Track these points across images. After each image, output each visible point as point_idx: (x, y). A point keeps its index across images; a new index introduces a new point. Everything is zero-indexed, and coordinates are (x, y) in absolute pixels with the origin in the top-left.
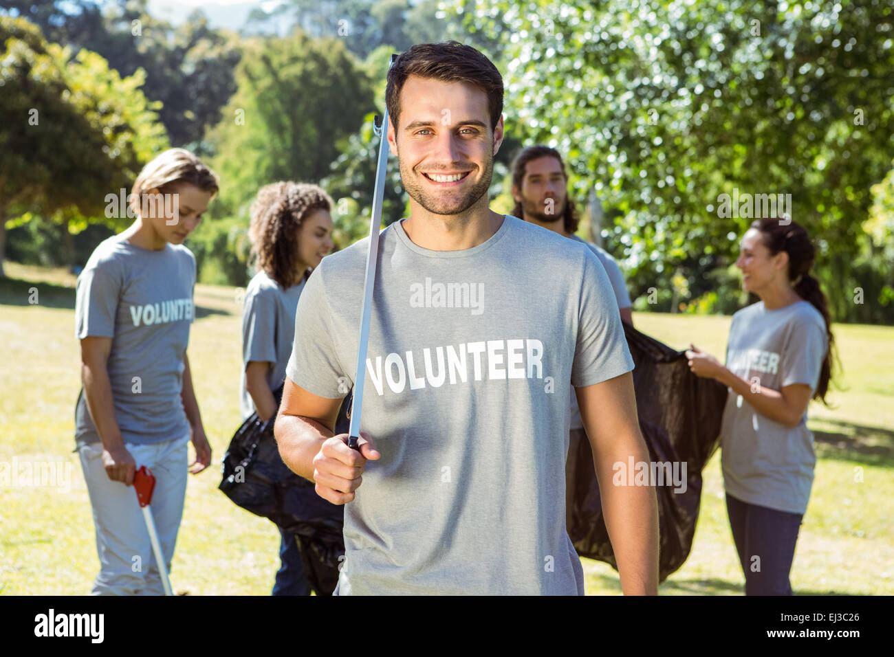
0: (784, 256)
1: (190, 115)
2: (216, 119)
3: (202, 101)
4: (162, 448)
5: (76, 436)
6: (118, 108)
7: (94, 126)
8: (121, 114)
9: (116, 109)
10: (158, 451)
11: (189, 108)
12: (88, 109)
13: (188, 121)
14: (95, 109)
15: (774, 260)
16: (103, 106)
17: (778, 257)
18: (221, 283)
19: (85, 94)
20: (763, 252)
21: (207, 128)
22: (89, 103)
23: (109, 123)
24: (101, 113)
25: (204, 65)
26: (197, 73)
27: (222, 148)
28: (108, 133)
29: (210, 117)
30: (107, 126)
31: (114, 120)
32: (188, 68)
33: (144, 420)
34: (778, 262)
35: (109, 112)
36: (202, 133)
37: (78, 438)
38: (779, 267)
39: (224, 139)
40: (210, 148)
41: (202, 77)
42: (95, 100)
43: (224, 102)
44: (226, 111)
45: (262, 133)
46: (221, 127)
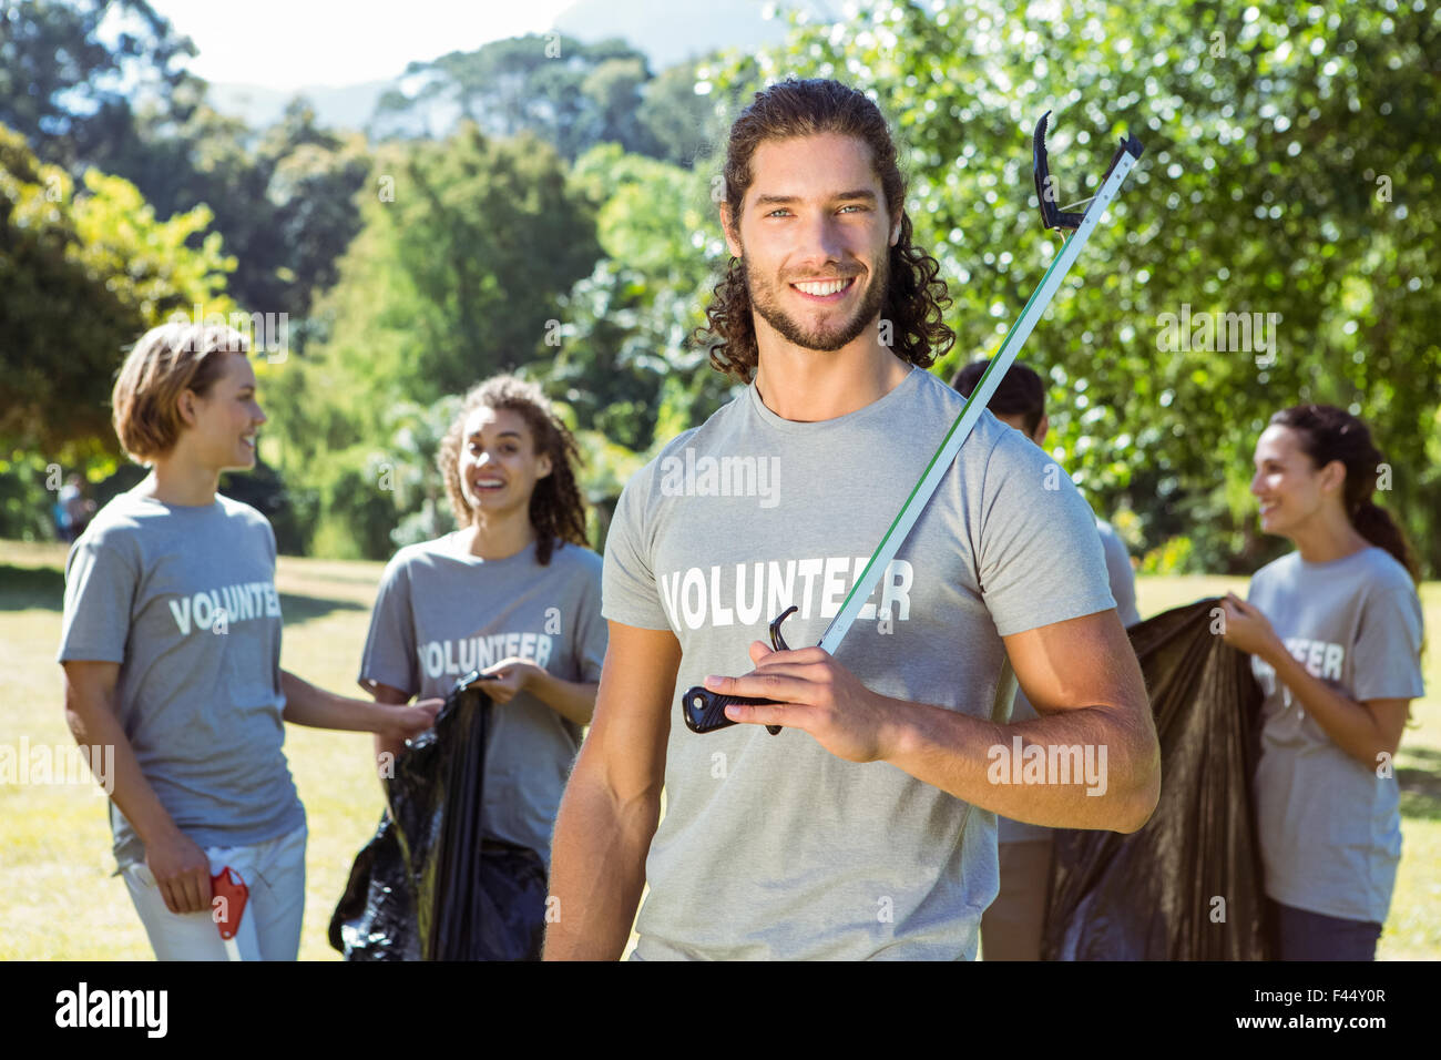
0: (1337, 469)
1: (286, 275)
2: (332, 279)
3: (305, 249)
4: (267, 850)
5: (116, 847)
6: (163, 269)
7: (123, 299)
8: (169, 279)
9: (160, 269)
10: (258, 855)
11: (284, 263)
12: (113, 272)
13: (285, 285)
14: (125, 272)
15: (1321, 476)
16: (137, 266)
17: (1327, 471)
18: (348, 557)
19: (106, 247)
20: (1301, 462)
21: (316, 294)
22: (116, 263)
23: (150, 293)
24: (135, 276)
25: (309, 187)
26: (295, 203)
27: (341, 327)
28: (148, 310)
29: (321, 275)
30: (147, 298)
31: (158, 288)
32: (279, 195)
33: (232, 804)
34: (1328, 479)
35: (147, 276)
36: (307, 303)
37: (120, 852)
38: (1329, 487)
39: (343, 313)
40: (323, 329)
41: (307, 208)
42: (125, 256)
43: (341, 250)
44: (344, 264)
45: (410, 299)
46: (339, 292)
